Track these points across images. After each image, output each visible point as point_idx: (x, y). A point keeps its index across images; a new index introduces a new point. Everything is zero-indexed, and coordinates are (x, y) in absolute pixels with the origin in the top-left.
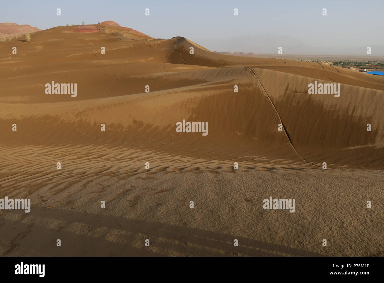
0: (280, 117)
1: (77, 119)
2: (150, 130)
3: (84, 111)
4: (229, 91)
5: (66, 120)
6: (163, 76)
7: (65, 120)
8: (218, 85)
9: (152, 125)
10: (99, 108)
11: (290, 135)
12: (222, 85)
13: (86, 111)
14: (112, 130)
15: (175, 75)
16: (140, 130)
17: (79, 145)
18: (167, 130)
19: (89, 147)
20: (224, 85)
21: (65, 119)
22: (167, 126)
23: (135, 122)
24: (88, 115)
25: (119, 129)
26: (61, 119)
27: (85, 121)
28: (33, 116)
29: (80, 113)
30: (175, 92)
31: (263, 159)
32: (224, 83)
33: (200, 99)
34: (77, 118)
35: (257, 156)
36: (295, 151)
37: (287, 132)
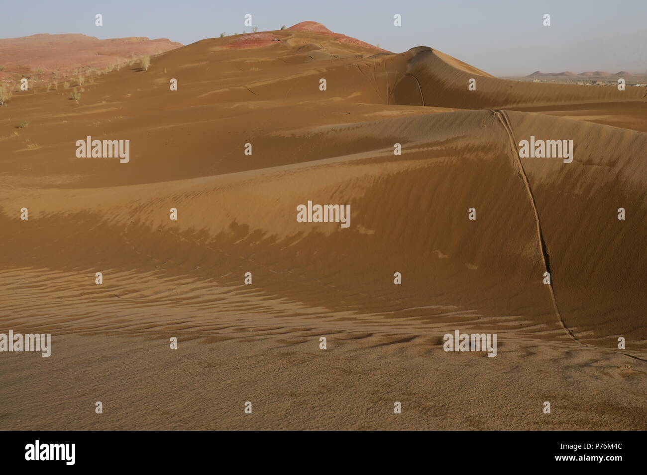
0: (538, 221)
1: (131, 220)
2: (258, 242)
3: (148, 204)
4: (440, 162)
5: (112, 221)
6: (328, 132)
7: (109, 221)
8: (421, 149)
9: (265, 234)
10: (175, 197)
11: (551, 262)
12: (430, 149)
13: (152, 204)
14: (187, 241)
15: (353, 128)
16: (238, 242)
17: (111, 269)
18: (291, 245)
19: (126, 273)
20: (435, 148)
21: (111, 218)
22: (293, 235)
23: (234, 225)
24: (152, 211)
25: (199, 240)
26: (105, 218)
27: (144, 224)
28: (60, 213)
29: (140, 207)
30: (328, 165)
31: (468, 313)
32: (437, 144)
33: (374, 180)
34: (131, 217)
35: (456, 307)
36: (553, 299)
37: (546, 256)
